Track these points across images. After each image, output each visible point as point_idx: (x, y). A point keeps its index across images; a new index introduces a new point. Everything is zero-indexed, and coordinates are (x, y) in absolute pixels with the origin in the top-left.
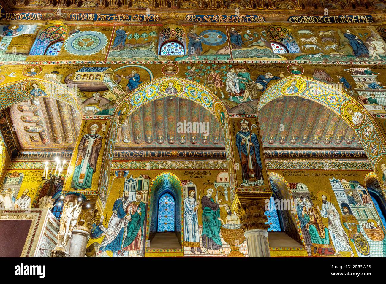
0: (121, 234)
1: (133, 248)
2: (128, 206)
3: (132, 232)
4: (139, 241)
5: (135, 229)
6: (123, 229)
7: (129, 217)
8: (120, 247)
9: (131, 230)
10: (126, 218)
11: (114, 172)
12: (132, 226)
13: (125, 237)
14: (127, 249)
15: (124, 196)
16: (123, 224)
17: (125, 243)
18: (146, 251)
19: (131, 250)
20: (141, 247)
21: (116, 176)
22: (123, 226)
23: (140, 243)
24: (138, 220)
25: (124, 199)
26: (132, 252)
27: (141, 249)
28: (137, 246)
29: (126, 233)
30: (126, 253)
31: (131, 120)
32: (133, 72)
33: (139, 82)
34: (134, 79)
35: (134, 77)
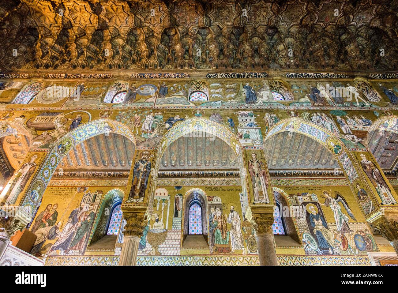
0: (71, 237)
1: (77, 248)
2: (81, 215)
3: (79, 235)
4: (83, 242)
5: (83, 233)
6: (73, 233)
7: (79, 223)
8: (67, 247)
9: (79, 234)
10: (77, 224)
11: (77, 188)
12: (81, 230)
13: (73, 239)
14: (72, 249)
15: (80, 206)
16: (74, 229)
17: (72, 244)
18: (86, 251)
19: (75, 249)
20: (84, 247)
21: (78, 191)
22: (74, 230)
23: (84, 244)
24: (86, 225)
25: (79, 209)
26: (76, 251)
27: (83, 249)
28: (81, 246)
29: (75, 236)
30: (71, 252)
31: (90, 149)
32: (78, 116)
33: (79, 123)
34: (77, 121)
35: (77, 119)
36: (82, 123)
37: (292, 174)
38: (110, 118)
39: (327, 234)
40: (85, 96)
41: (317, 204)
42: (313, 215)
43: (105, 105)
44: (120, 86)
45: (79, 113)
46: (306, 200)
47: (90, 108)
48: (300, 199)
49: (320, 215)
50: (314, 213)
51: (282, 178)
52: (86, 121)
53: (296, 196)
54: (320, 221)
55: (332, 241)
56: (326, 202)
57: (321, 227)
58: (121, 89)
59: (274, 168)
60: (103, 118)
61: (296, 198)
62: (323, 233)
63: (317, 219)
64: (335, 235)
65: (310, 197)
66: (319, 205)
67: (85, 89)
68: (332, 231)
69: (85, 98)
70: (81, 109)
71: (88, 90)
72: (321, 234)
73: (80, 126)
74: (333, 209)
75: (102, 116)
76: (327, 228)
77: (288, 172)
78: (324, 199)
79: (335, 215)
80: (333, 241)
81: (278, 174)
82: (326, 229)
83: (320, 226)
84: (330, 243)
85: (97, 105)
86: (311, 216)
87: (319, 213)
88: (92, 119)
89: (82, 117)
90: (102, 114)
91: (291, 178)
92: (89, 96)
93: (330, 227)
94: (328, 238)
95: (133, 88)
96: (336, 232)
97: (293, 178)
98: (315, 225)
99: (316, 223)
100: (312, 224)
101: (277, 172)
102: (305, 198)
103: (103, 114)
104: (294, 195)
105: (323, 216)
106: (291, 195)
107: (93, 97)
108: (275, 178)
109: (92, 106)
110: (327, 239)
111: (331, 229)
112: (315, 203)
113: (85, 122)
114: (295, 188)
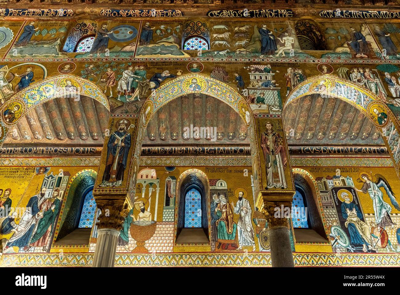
0: (30, 230)
1: (40, 244)
2: (43, 203)
3: (42, 228)
4: (48, 238)
5: (46, 226)
6: (33, 226)
7: (41, 214)
8: (27, 243)
9: (41, 226)
10: (38, 215)
11: (35, 169)
12: (43, 222)
13: (34, 233)
14: (33, 245)
15: (40, 192)
16: (35, 220)
17: (32, 239)
18: (52, 247)
19: (38, 245)
20: (48, 243)
21: (36, 172)
22: (34, 222)
23: (48, 239)
24: (50, 217)
25: (40, 196)
26: (38, 248)
27: (48, 245)
28: (44, 242)
29: (36, 230)
30: (33, 249)
31: (48, 117)
32: (29, 70)
33: (31, 81)
34: (27, 78)
35: (27, 75)
36: (34, 81)
37: (321, 152)
38: (73, 73)
39: (363, 227)
40: (36, 42)
41: (352, 190)
42: (345, 204)
43: (65, 56)
44: (86, 28)
45: (29, 66)
46: (338, 185)
47: (44, 60)
48: (331, 183)
49: (356, 205)
50: (348, 202)
51: (308, 156)
52: (40, 78)
53: (325, 180)
54: (354, 211)
55: (367, 236)
56: (364, 187)
57: (355, 219)
58: (87, 32)
59: (297, 143)
60: (64, 73)
61: (325, 182)
62: (357, 226)
63: (351, 209)
64: (373, 228)
65: (343, 181)
66: (354, 191)
67: (35, 32)
68: (369, 224)
69: (36, 44)
70: (32, 61)
71: (40, 33)
72: (355, 227)
73: (32, 86)
74: (372, 196)
75: (62, 71)
76: (363, 220)
77: (317, 149)
78: (362, 184)
79: (374, 204)
80: (369, 236)
81: (303, 150)
82: (361, 222)
83: (354, 217)
84: (365, 239)
85: (54, 55)
86: (342, 205)
87: (354, 202)
88: (48, 75)
89: (34, 71)
90: (61, 69)
91: (320, 156)
92: (43, 41)
93: (367, 219)
94: (363, 232)
95: (104, 30)
96: (374, 225)
97: (322, 156)
98: (347, 216)
99: (348, 214)
100: (344, 215)
101: (302, 148)
102: (337, 182)
103: (63, 67)
104: (322, 178)
105: (358, 206)
106: (318, 179)
107: (47, 44)
108: (299, 156)
109: (47, 56)
110: (361, 234)
111: (368, 222)
112: (350, 189)
113: (38, 78)
114: (324, 169)
